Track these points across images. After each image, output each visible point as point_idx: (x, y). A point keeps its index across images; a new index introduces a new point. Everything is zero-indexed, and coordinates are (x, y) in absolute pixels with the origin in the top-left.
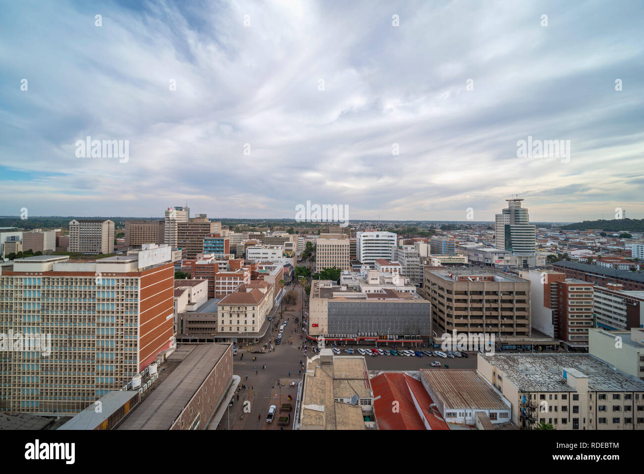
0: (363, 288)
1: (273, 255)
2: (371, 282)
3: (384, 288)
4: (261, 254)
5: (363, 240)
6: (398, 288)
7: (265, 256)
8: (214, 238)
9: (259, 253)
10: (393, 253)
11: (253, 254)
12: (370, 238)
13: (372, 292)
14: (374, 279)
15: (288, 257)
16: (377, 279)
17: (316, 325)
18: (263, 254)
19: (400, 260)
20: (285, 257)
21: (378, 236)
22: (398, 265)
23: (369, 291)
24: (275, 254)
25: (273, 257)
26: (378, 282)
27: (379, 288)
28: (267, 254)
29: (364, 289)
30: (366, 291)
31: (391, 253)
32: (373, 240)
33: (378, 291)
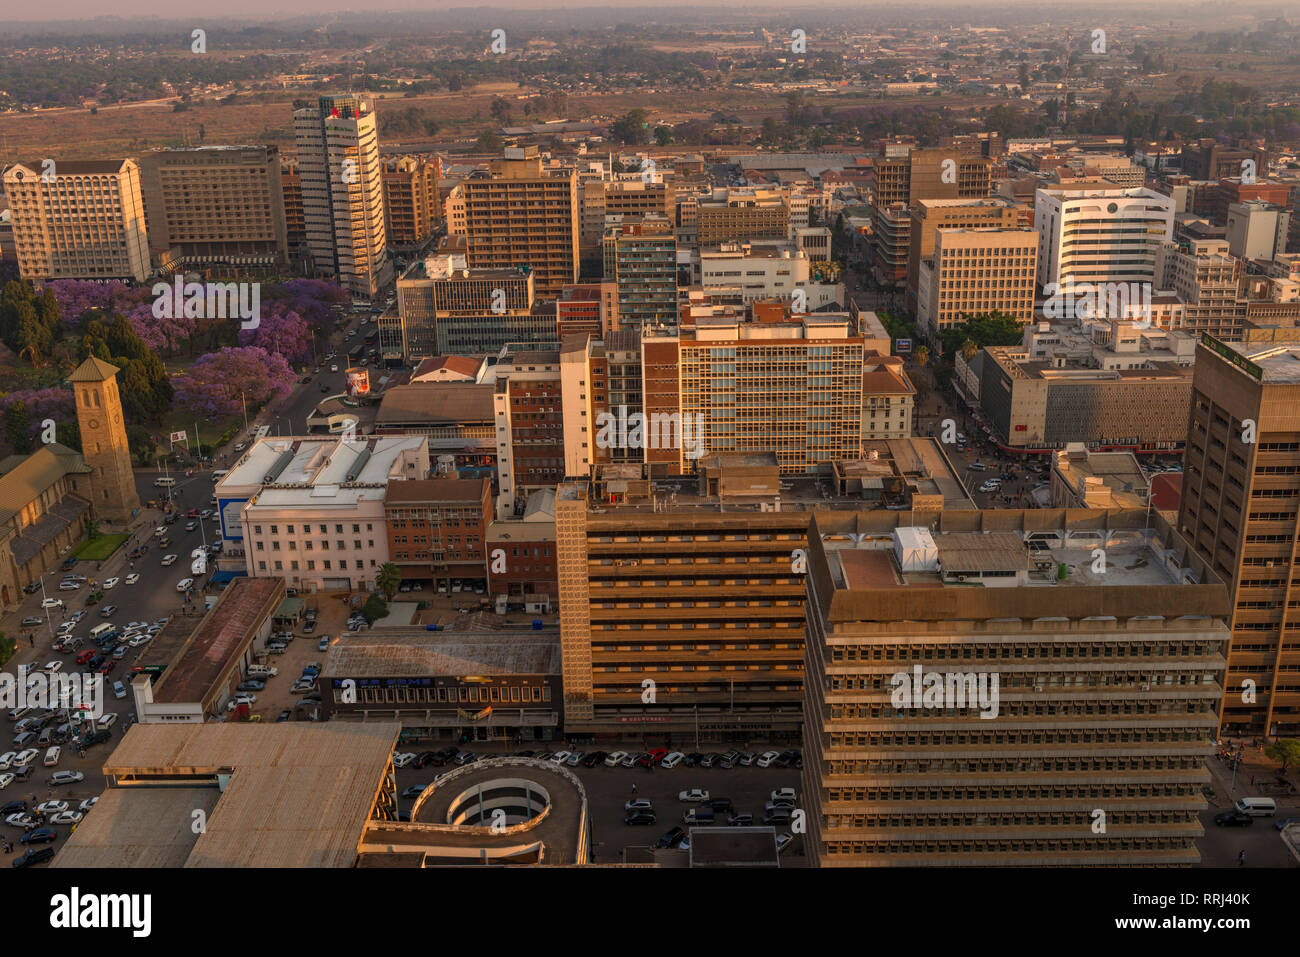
0: (1106, 359)
1: (780, 279)
2: (1120, 348)
3: (1150, 359)
4: (744, 273)
5: (1067, 223)
6: (1182, 359)
7: (755, 280)
8: (638, 238)
9: (738, 274)
10: (1161, 265)
11: (719, 274)
12: (1085, 215)
13: (1125, 367)
14: (1127, 341)
15: (827, 282)
16: (1134, 341)
17: (1023, 428)
18: (749, 274)
19: (1181, 286)
20: (817, 283)
21: (1113, 208)
22: (1174, 301)
23: (1119, 366)
24: (786, 273)
25: (781, 284)
26: (1135, 347)
27: (1140, 360)
28: (763, 273)
29: (1109, 362)
30: (1112, 367)
31: (1153, 263)
32: (1096, 221)
33: (1137, 366)
